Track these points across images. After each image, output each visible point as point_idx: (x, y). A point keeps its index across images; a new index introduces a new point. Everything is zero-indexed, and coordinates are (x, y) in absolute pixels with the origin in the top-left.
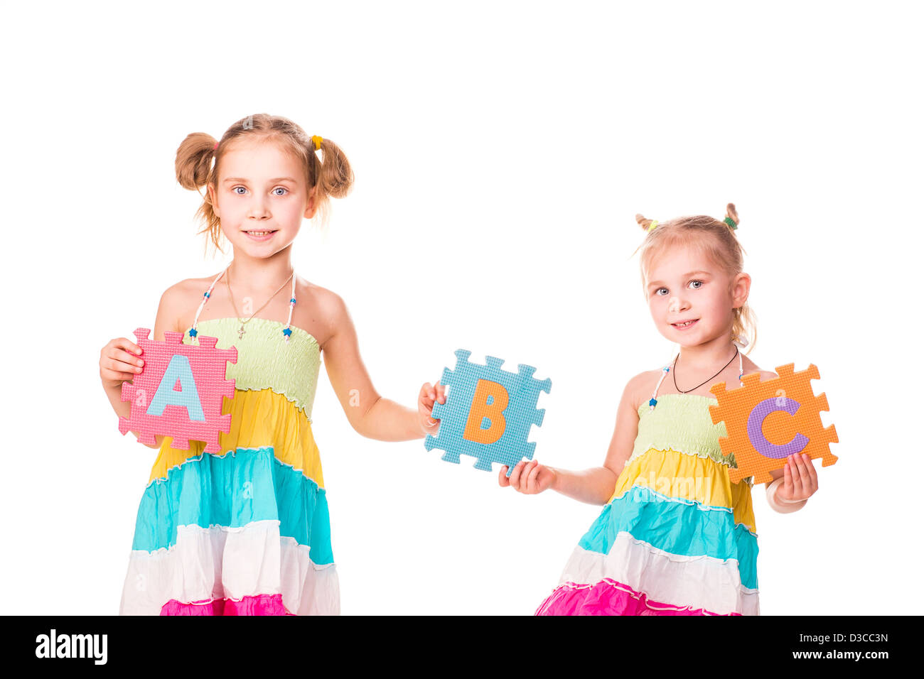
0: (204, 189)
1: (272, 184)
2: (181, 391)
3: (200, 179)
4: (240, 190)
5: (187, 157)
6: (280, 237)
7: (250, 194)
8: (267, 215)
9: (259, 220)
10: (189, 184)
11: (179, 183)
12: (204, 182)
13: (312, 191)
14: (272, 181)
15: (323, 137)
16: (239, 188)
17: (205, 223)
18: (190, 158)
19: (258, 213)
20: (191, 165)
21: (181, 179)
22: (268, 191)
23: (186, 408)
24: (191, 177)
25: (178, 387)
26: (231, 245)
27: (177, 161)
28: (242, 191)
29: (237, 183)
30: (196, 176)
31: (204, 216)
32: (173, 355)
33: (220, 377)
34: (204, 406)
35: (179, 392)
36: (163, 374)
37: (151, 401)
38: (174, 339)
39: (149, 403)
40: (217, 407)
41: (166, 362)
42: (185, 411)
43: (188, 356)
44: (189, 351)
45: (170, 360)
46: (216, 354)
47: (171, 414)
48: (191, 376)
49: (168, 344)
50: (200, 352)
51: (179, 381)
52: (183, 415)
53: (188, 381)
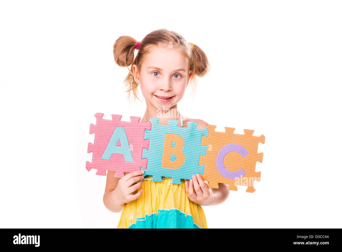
1: (174, 72)
2: (120, 146)
4: (155, 74)
5: (122, 49)
7: (161, 76)
8: (171, 89)
9: (166, 92)
14: (175, 71)
16: (155, 73)
19: (166, 88)
20: (124, 54)
23: (123, 155)
25: (119, 144)
28: (156, 74)
29: (156, 70)
30: (127, 60)
32: (116, 126)
33: (141, 138)
34: (133, 154)
35: (119, 147)
36: (111, 137)
37: (103, 152)
38: (117, 118)
39: (103, 153)
40: (140, 154)
41: (112, 130)
42: (122, 157)
43: (124, 127)
44: (125, 125)
45: (114, 130)
46: (139, 125)
47: (114, 159)
48: (125, 137)
49: (113, 121)
50: (131, 124)
51: (119, 141)
52: (121, 159)
53: (124, 141)
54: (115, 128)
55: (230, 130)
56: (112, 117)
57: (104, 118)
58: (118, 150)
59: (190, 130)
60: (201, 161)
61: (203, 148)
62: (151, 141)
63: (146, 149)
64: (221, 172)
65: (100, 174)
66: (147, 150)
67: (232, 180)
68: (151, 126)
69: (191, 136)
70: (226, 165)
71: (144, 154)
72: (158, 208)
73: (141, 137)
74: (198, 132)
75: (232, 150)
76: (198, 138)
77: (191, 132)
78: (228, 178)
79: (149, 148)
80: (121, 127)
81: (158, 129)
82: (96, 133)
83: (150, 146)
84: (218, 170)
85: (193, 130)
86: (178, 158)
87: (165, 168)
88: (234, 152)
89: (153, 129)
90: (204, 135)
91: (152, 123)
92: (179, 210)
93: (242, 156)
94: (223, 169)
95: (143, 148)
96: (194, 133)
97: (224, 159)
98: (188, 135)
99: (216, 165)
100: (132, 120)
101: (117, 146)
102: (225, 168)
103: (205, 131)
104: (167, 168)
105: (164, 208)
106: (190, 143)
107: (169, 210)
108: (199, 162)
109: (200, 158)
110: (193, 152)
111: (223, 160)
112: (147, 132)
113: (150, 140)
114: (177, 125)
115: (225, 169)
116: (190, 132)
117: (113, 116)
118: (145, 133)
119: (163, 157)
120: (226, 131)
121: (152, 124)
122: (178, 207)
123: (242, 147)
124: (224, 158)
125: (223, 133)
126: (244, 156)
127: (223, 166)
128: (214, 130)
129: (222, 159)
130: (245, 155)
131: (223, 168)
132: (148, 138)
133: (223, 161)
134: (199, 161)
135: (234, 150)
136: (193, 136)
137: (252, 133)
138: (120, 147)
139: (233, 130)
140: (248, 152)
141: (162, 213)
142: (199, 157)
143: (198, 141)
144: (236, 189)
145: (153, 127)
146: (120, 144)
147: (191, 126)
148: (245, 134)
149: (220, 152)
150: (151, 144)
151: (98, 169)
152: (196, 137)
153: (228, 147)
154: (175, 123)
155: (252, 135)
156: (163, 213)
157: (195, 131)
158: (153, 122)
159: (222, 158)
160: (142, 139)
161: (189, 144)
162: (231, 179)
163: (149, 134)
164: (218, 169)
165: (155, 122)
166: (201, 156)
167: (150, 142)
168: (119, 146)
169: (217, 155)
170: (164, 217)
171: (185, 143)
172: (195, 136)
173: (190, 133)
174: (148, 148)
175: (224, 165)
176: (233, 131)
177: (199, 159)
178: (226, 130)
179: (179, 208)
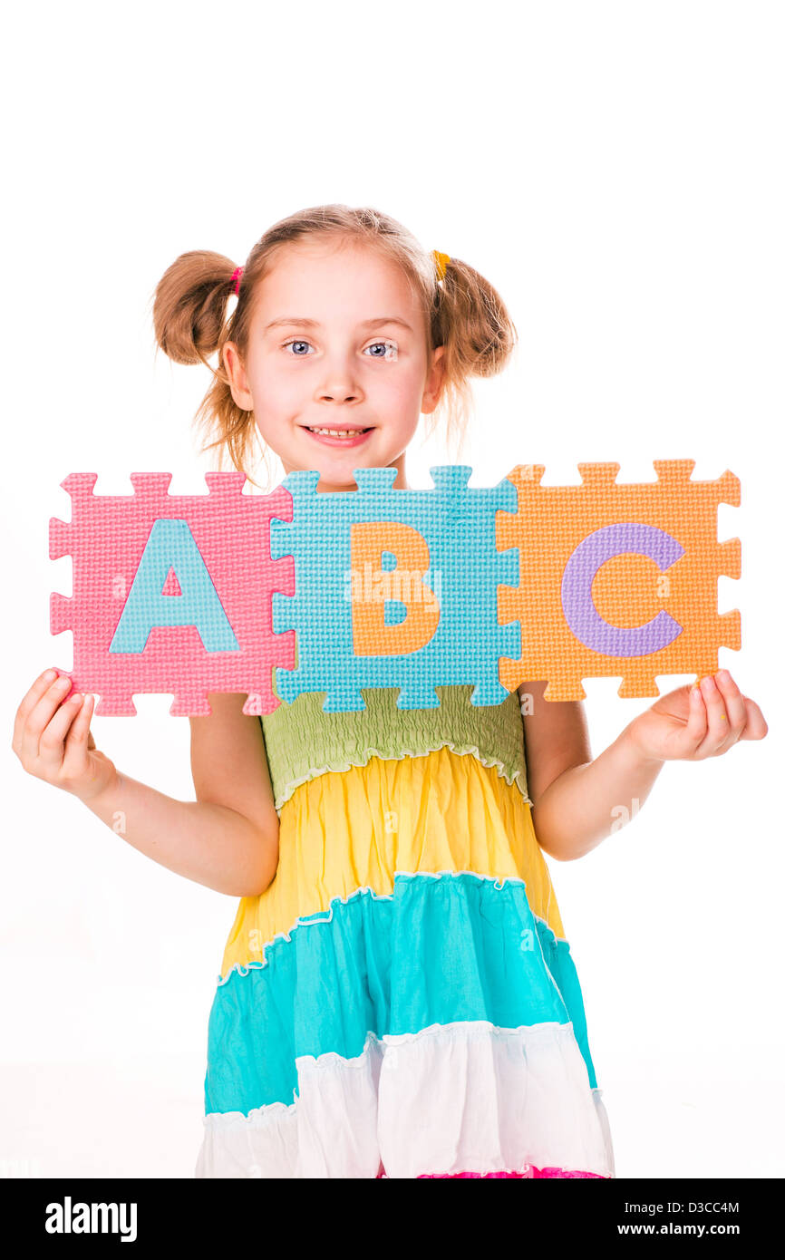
0: (214, 359)
1: (362, 336)
2: (180, 594)
3: (206, 339)
4: (298, 347)
5: (178, 296)
6: (382, 440)
7: (320, 353)
8: (356, 394)
9: (340, 404)
10: (183, 350)
11: (161, 351)
12: (215, 345)
13: (438, 353)
14: (361, 329)
15: (450, 256)
16: (295, 343)
17: (215, 429)
18: (181, 300)
19: (339, 390)
20: (186, 314)
21: (165, 343)
22: (355, 348)
23: (195, 628)
24: (187, 338)
25: (174, 589)
26: (279, 458)
27: (157, 307)
28: (302, 349)
30: (196, 334)
31: (214, 415)
32: (154, 520)
33: (260, 554)
34: (234, 620)
35: (176, 597)
36: (138, 565)
37: (116, 626)
38: (152, 486)
39: (113, 629)
40: (262, 617)
41: (141, 537)
42: (194, 635)
43: (187, 518)
44: (187, 510)
45: (149, 533)
46: (246, 506)
47: (164, 645)
48: (197, 559)
49: (140, 500)
50: (211, 506)
51: (174, 574)
52: (192, 645)
53: (193, 572)
54: (150, 527)
55: (599, 475)
56: (135, 485)
57: (99, 491)
58: (173, 613)
59: (446, 499)
60: (504, 611)
61: (504, 560)
62: (300, 562)
63: (283, 597)
64: (588, 636)
65: (114, 710)
66: (288, 599)
67: (634, 659)
68: (292, 506)
69: (452, 522)
70: (603, 610)
71: (280, 614)
72: (395, 870)
73: (258, 551)
74: (479, 500)
75: (621, 549)
76: (481, 524)
77: (449, 507)
78: (617, 655)
79: (297, 591)
80: (176, 521)
81: (320, 511)
82: (78, 555)
83: (300, 582)
84: (576, 631)
85: (459, 497)
86: (413, 610)
87: (369, 657)
88: (628, 555)
89: (301, 515)
90: (502, 510)
91: (292, 491)
92: (472, 873)
93: (660, 566)
94: (594, 626)
95: (273, 591)
96: (462, 507)
97: (593, 586)
98: (440, 520)
99: (563, 616)
100: (216, 487)
101: (169, 594)
102: (600, 620)
103: (505, 493)
104: (376, 654)
105: (416, 871)
106: (451, 547)
107: (437, 877)
108: (497, 615)
109: (499, 598)
110: (467, 580)
111: (590, 590)
112: (279, 530)
113: (297, 559)
114: (390, 487)
115: (604, 623)
116: (446, 507)
117: (139, 480)
118: (272, 532)
119: (357, 617)
120: (585, 481)
121: (295, 495)
122: (466, 865)
123: (656, 533)
124: (590, 585)
125: (576, 488)
126: (668, 563)
127: (594, 615)
128: (536, 485)
129: (584, 591)
130: (671, 561)
131: (594, 621)
132: (287, 552)
133: (591, 596)
134: (496, 609)
135: (627, 549)
136: (458, 518)
137: (687, 474)
138: (181, 597)
139: (613, 473)
140: (680, 548)
141: (414, 887)
142: (496, 596)
143: (484, 534)
144: (653, 689)
145: (301, 508)
146: (179, 588)
147: (448, 482)
148: (661, 480)
149: (575, 563)
150: (300, 575)
151: (101, 691)
152: (471, 521)
153: (603, 539)
154: (384, 480)
155: (687, 480)
156: (417, 889)
157: (466, 500)
158: (295, 487)
159: (584, 585)
160: (263, 557)
161: (448, 551)
162: (629, 656)
163: (289, 536)
164: (573, 629)
165: (306, 487)
166: (500, 589)
167: (297, 565)
168: (174, 594)
169: (564, 578)
170: (422, 900)
171: (432, 550)
172: (470, 518)
173: (448, 510)
174: (290, 588)
175: (595, 610)
176: (612, 478)
177: (496, 602)
178: (585, 476)
179: (471, 867)
